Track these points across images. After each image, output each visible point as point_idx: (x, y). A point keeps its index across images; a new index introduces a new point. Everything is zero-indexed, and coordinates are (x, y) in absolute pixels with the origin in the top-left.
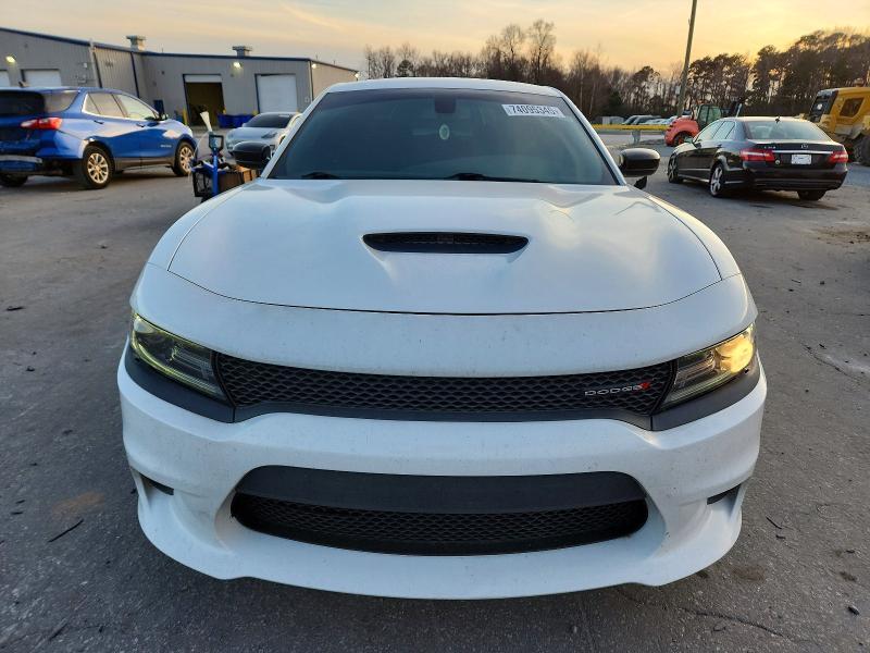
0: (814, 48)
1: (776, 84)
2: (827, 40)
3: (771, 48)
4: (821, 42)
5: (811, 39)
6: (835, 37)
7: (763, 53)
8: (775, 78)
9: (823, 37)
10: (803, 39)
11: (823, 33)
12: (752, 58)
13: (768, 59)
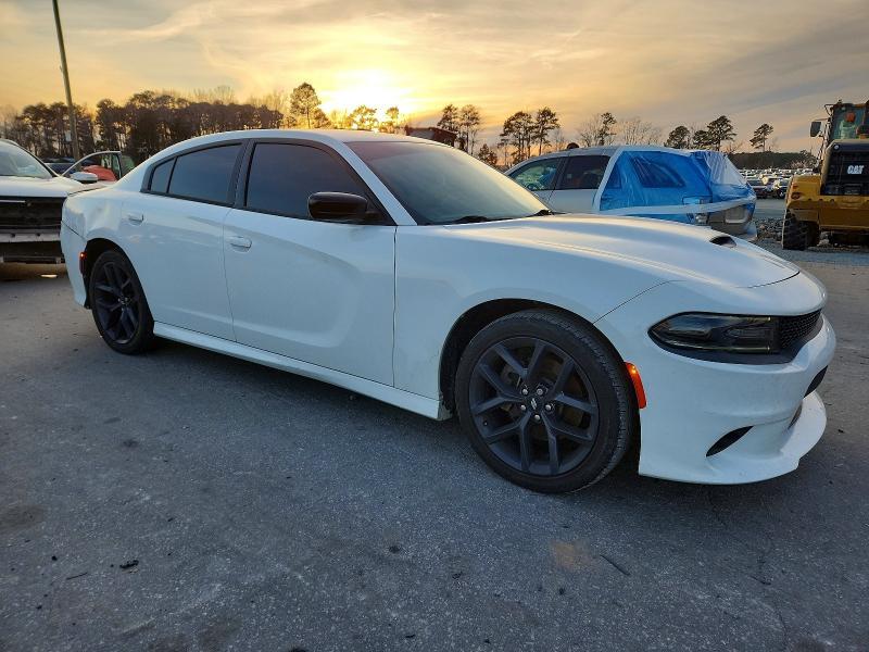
0: (147, 106)
1: (122, 137)
2: (157, 100)
3: (109, 102)
4: (153, 101)
5: (144, 97)
6: (165, 98)
7: (103, 106)
8: (121, 131)
9: (154, 97)
10: (136, 97)
11: (153, 93)
12: (92, 109)
13: (108, 112)
